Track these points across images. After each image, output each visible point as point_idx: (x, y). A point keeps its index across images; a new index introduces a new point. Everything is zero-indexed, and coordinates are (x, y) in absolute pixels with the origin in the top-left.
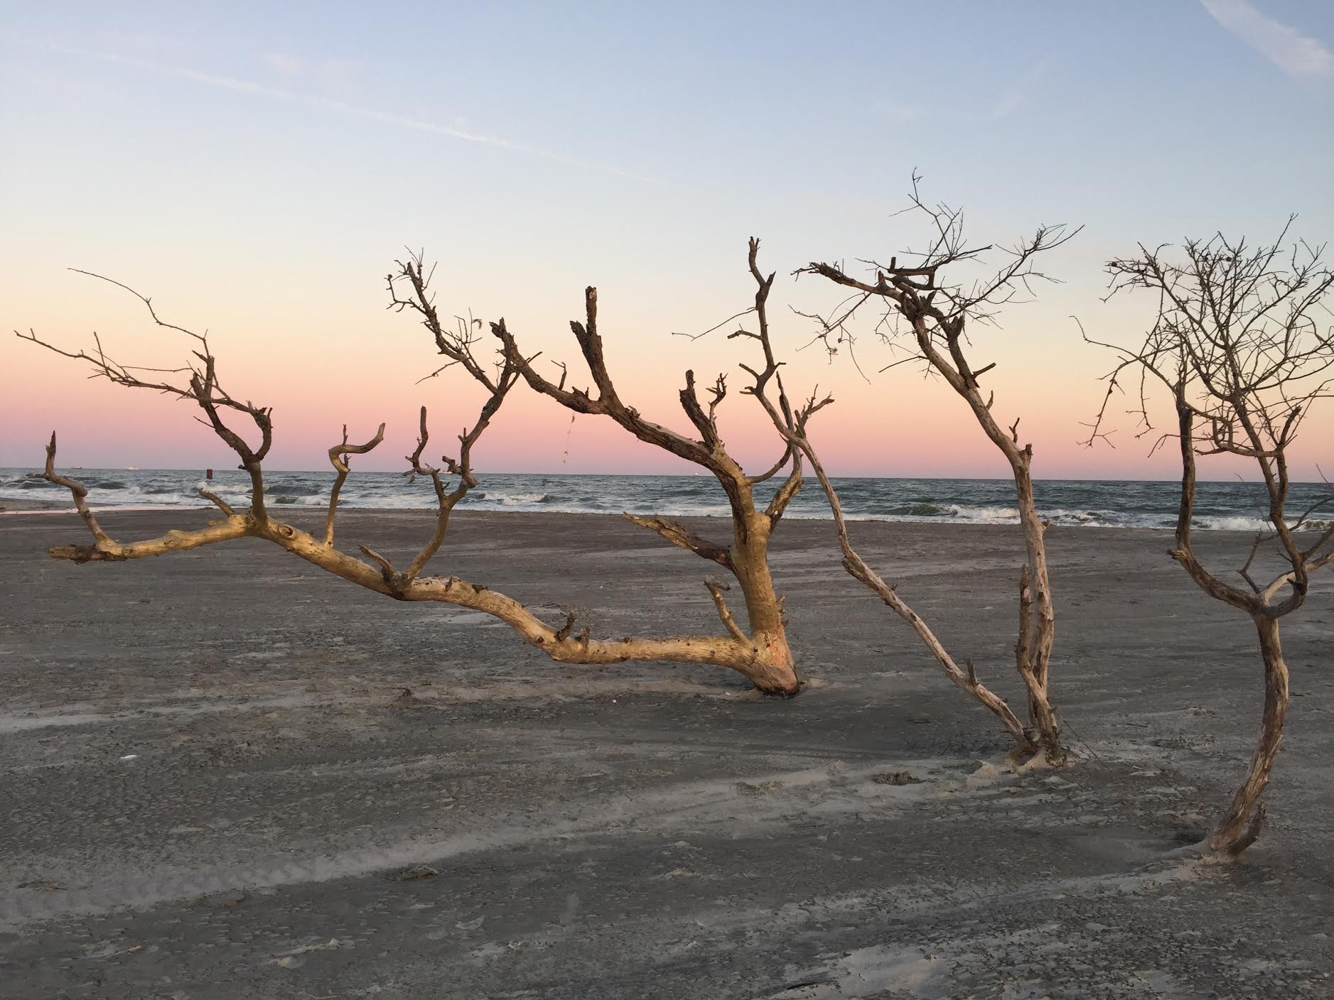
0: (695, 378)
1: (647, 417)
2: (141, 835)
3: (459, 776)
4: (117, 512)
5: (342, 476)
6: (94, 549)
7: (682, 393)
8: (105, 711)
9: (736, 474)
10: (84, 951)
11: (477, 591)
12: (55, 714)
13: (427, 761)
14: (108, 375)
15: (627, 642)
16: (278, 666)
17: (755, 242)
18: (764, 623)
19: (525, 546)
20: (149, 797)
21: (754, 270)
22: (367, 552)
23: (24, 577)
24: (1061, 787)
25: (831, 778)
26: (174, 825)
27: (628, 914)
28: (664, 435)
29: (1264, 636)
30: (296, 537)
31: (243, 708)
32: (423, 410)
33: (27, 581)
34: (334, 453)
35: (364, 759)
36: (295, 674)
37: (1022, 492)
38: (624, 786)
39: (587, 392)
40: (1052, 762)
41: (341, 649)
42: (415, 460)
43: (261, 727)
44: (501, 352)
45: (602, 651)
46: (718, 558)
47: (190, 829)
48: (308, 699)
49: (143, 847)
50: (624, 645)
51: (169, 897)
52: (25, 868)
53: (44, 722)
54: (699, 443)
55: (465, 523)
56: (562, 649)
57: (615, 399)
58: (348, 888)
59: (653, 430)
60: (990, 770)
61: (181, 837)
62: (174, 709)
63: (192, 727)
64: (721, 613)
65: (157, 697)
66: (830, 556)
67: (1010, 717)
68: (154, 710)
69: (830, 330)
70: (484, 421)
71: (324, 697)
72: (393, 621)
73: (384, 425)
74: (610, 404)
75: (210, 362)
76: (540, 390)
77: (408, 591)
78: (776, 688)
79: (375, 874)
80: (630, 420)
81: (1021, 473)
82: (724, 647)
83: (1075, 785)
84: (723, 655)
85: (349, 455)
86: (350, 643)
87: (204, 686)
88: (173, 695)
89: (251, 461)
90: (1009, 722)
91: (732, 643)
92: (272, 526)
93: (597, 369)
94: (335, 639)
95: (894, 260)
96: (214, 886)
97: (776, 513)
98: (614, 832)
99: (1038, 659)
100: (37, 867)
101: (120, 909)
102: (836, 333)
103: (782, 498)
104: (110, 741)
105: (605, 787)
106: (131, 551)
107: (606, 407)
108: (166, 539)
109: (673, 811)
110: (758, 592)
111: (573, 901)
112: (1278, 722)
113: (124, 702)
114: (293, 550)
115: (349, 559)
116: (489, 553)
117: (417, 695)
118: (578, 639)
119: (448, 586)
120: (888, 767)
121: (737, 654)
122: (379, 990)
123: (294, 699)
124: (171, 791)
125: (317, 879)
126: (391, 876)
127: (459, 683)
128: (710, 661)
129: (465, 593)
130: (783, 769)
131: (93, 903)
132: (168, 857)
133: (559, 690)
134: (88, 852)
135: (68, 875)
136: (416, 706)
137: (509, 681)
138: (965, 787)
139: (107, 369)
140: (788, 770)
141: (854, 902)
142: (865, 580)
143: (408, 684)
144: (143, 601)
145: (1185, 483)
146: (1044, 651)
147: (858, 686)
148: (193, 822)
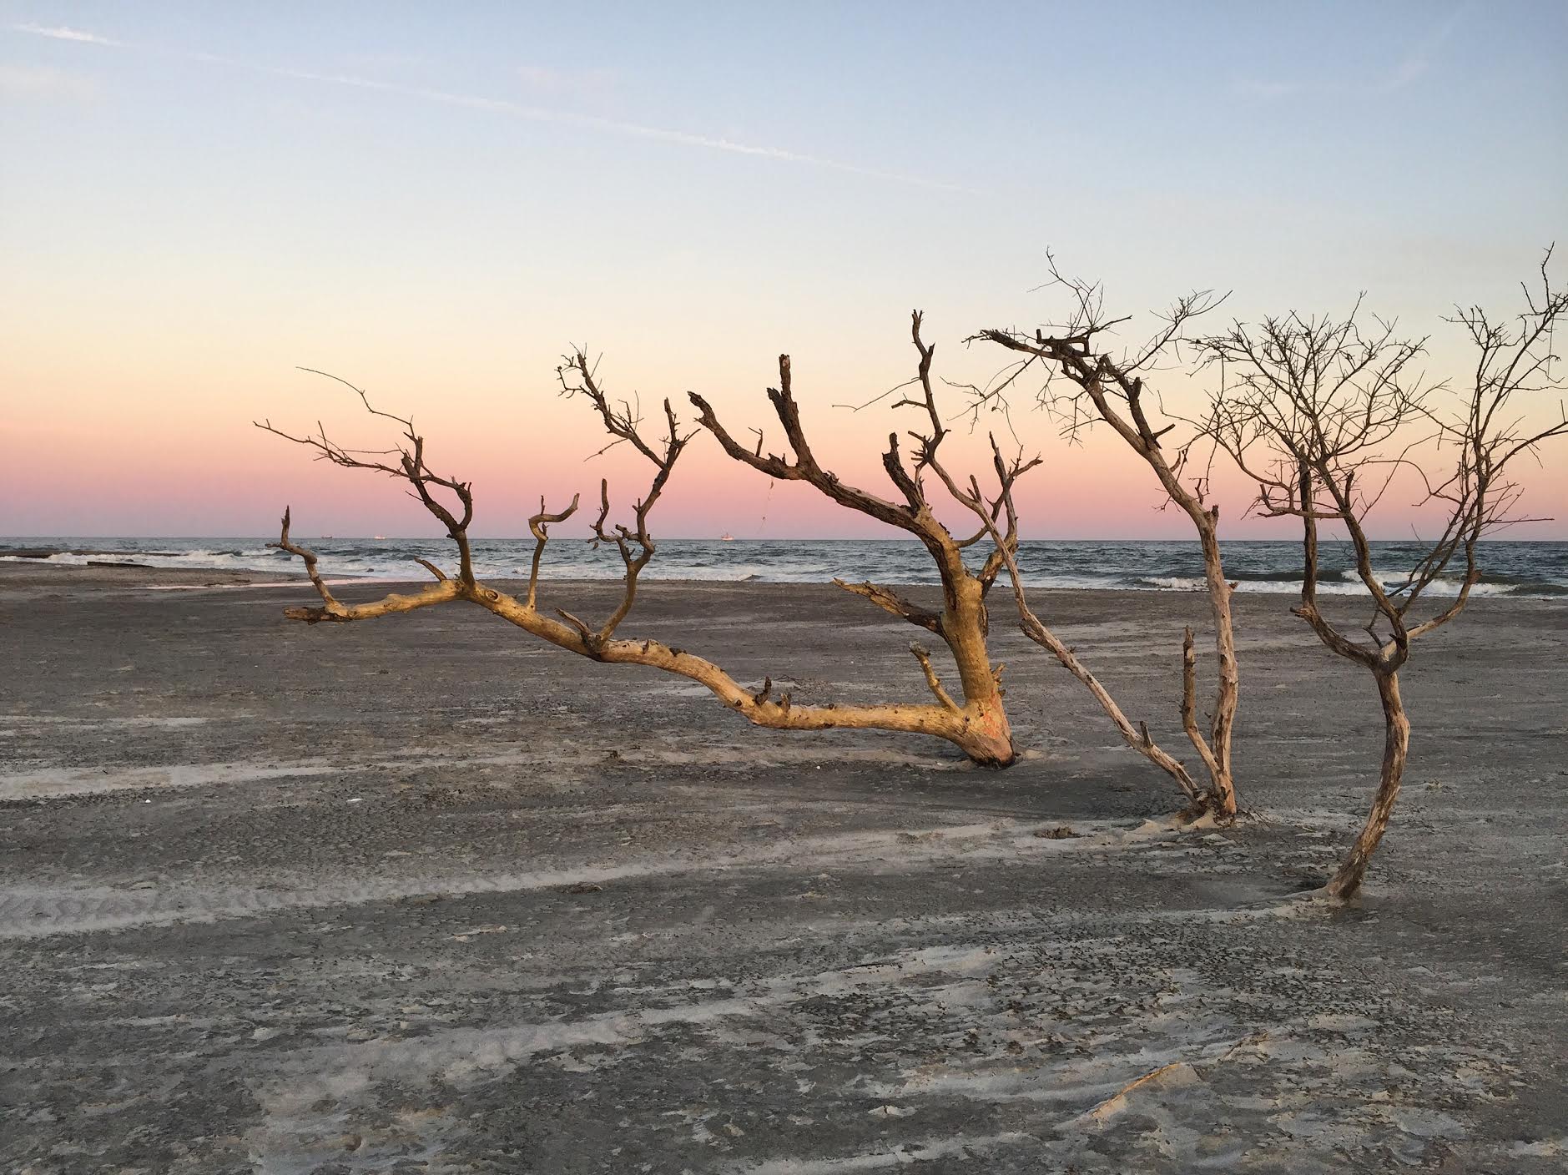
0: (898, 441)
1: (846, 481)
2: (360, 857)
3: (641, 822)
4: (362, 585)
5: (542, 543)
6: (323, 611)
7: (885, 456)
8: (336, 764)
9: (942, 538)
10: (307, 929)
11: (675, 655)
12: (292, 766)
13: (616, 809)
14: (331, 457)
15: (831, 709)
16: (500, 731)
17: (918, 315)
18: (977, 691)
19: (783, 619)
20: (369, 829)
21: (917, 342)
22: (563, 615)
23: (266, 650)
24: (1218, 844)
25: (994, 832)
26: (388, 850)
27: (751, 920)
28: (864, 499)
29: (1384, 690)
30: (501, 601)
31: (462, 764)
32: (604, 481)
33: (271, 652)
34: (534, 522)
35: (560, 806)
36: (513, 737)
37: (1208, 554)
38: (790, 833)
39: (784, 458)
40: (1219, 822)
41: (564, 717)
42: (598, 528)
43: (475, 780)
44: (700, 420)
45: (804, 717)
46: (929, 624)
47: (400, 853)
48: (521, 759)
49: (361, 864)
50: (828, 711)
51: (377, 896)
52: (263, 876)
53: (282, 772)
54: (902, 507)
55: (721, 595)
56: (761, 713)
57: (812, 464)
58: (525, 897)
59: (853, 494)
60: (1153, 827)
61: (393, 858)
62: (398, 764)
63: (413, 778)
64: (929, 681)
65: (384, 754)
66: (1126, 630)
67: (1185, 779)
68: (380, 765)
69: (986, 399)
70: (656, 491)
71: (537, 757)
72: (621, 693)
73: (578, 495)
74: (808, 469)
75: (419, 443)
76: (737, 457)
77: (606, 653)
78: (989, 759)
79: (549, 888)
80: (828, 484)
81: (1206, 535)
82: (934, 715)
83: (1232, 842)
84: (933, 723)
85: (546, 524)
86: (572, 712)
87: (428, 745)
88: (398, 753)
89: (457, 531)
90: (1184, 784)
91: (942, 711)
92: (479, 590)
93: (793, 435)
94: (559, 709)
95: (1038, 332)
96: (416, 890)
97: (989, 578)
98: (767, 867)
99: (1220, 723)
100: (274, 876)
101: (337, 904)
102: (992, 401)
103: (994, 563)
104: (340, 788)
105: (773, 833)
106: (355, 613)
107: (803, 472)
108: (385, 602)
109: (828, 853)
110: (971, 659)
111: (709, 910)
112: (1394, 772)
113: (355, 758)
114: (498, 613)
115: (550, 621)
116: (742, 627)
117: (624, 757)
118: (779, 704)
119: (646, 648)
120: (1055, 825)
121: (947, 723)
122: (531, 957)
123: (511, 757)
124: (388, 826)
125: (498, 889)
126: (561, 890)
127: (668, 748)
128: (919, 729)
129: (663, 655)
130: (949, 824)
131: (317, 899)
132: (380, 872)
133: (764, 756)
134: (315, 867)
135: (297, 882)
136: (621, 767)
137: (718, 747)
138: (1120, 842)
139: (330, 452)
140: (955, 824)
141: (957, 919)
142: (1043, 642)
143: (617, 748)
144: (381, 672)
145: (1306, 543)
146: (1226, 715)
147: (1077, 758)
148: (404, 849)
